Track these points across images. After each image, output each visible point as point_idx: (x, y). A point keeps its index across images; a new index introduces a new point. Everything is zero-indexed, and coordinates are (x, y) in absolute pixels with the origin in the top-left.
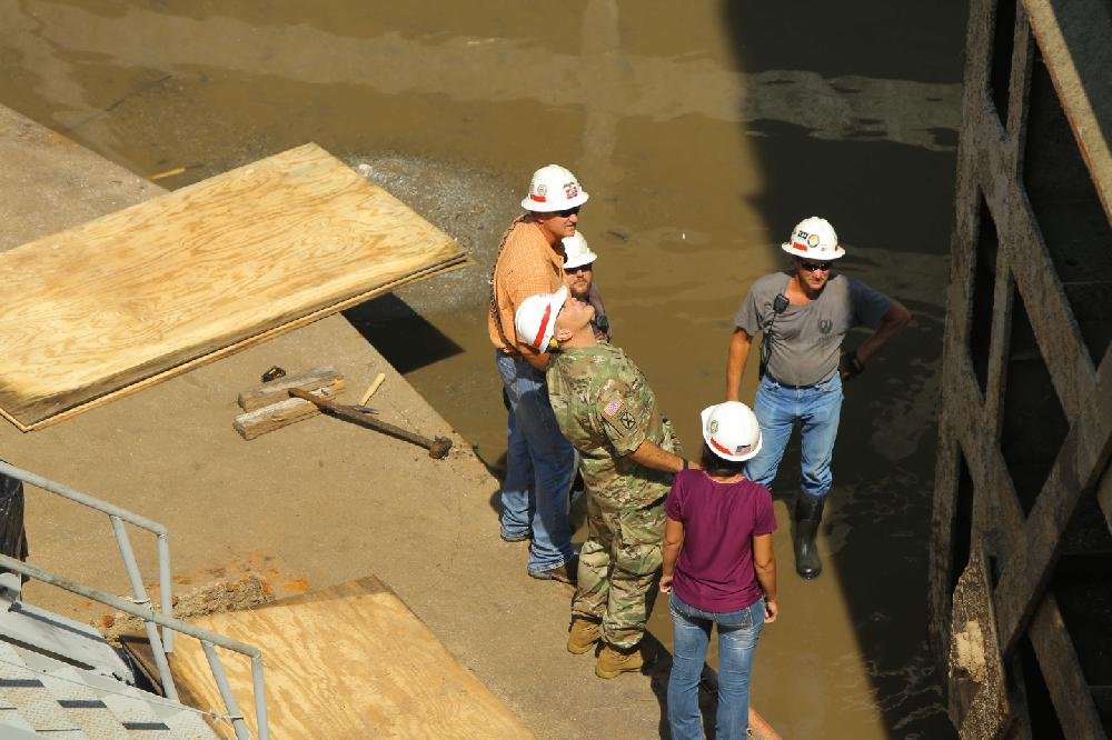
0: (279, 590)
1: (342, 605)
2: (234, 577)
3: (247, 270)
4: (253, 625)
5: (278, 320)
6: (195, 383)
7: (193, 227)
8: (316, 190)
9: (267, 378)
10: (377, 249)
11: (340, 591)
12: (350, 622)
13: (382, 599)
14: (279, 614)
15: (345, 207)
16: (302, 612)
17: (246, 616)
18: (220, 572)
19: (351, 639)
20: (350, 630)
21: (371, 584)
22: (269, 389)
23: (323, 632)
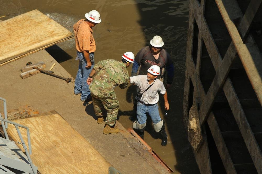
0: (32, 113)
1: (47, 117)
2: (21, 111)
3: (22, 39)
4: (26, 122)
5: (29, 51)
6: (10, 66)
7: (8, 29)
8: (38, 21)
9: (27, 65)
10: (52, 34)
11: (46, 114)
12: (49, 121)
13: (56, 116)
14: (32, 119)
15: (44, 24)
16: (38, 119)
17: (24, 120)
18: (18, 110)
19: (49, 125)
20: (49, 123)
21: (54, 112)
22: (28, 67)
23: (42, 123)
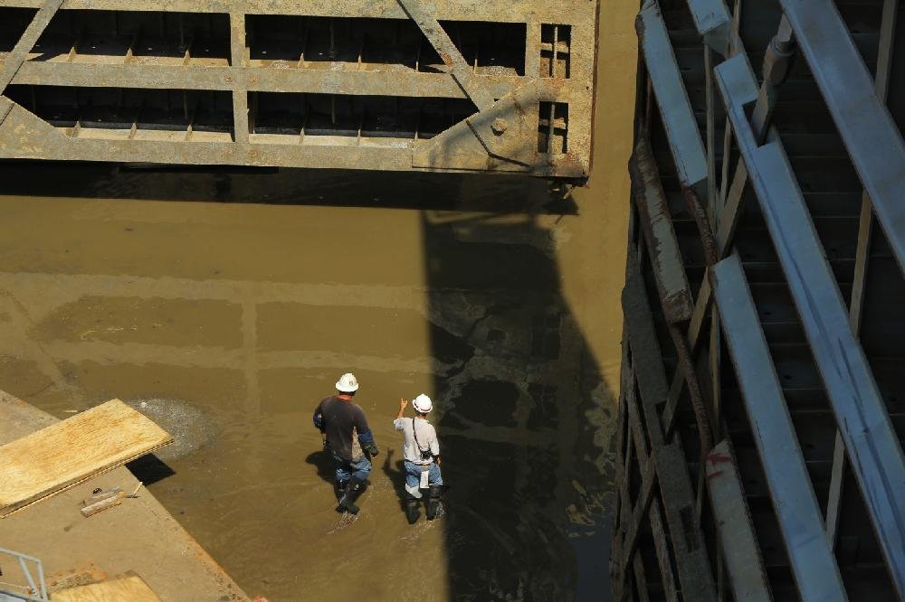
0: (96, 577)
1: (119, 582)
2: (78, 573)
3: (89, 450)
4: (84, 592)
5: (97, 471)
6: (67, 495)
7: (69, 434)
8: (116, 417)
9: (95, 492)
10: (139, 440)
11: (118, 577)
12: (121, 589)
13: (135, 579)
14: (94, 587)
15: (128, 424)
16: (102, 586)
17: (81, 588)
18: (73, 571)
19: (121, 595)
20: (122, 592)
21: (130, 573)
22: (96, 497)
23: (111, 593)
